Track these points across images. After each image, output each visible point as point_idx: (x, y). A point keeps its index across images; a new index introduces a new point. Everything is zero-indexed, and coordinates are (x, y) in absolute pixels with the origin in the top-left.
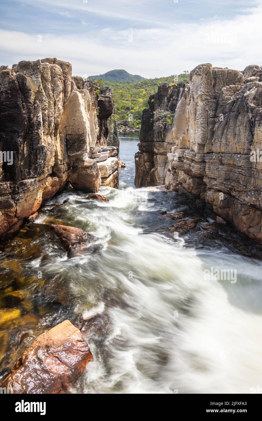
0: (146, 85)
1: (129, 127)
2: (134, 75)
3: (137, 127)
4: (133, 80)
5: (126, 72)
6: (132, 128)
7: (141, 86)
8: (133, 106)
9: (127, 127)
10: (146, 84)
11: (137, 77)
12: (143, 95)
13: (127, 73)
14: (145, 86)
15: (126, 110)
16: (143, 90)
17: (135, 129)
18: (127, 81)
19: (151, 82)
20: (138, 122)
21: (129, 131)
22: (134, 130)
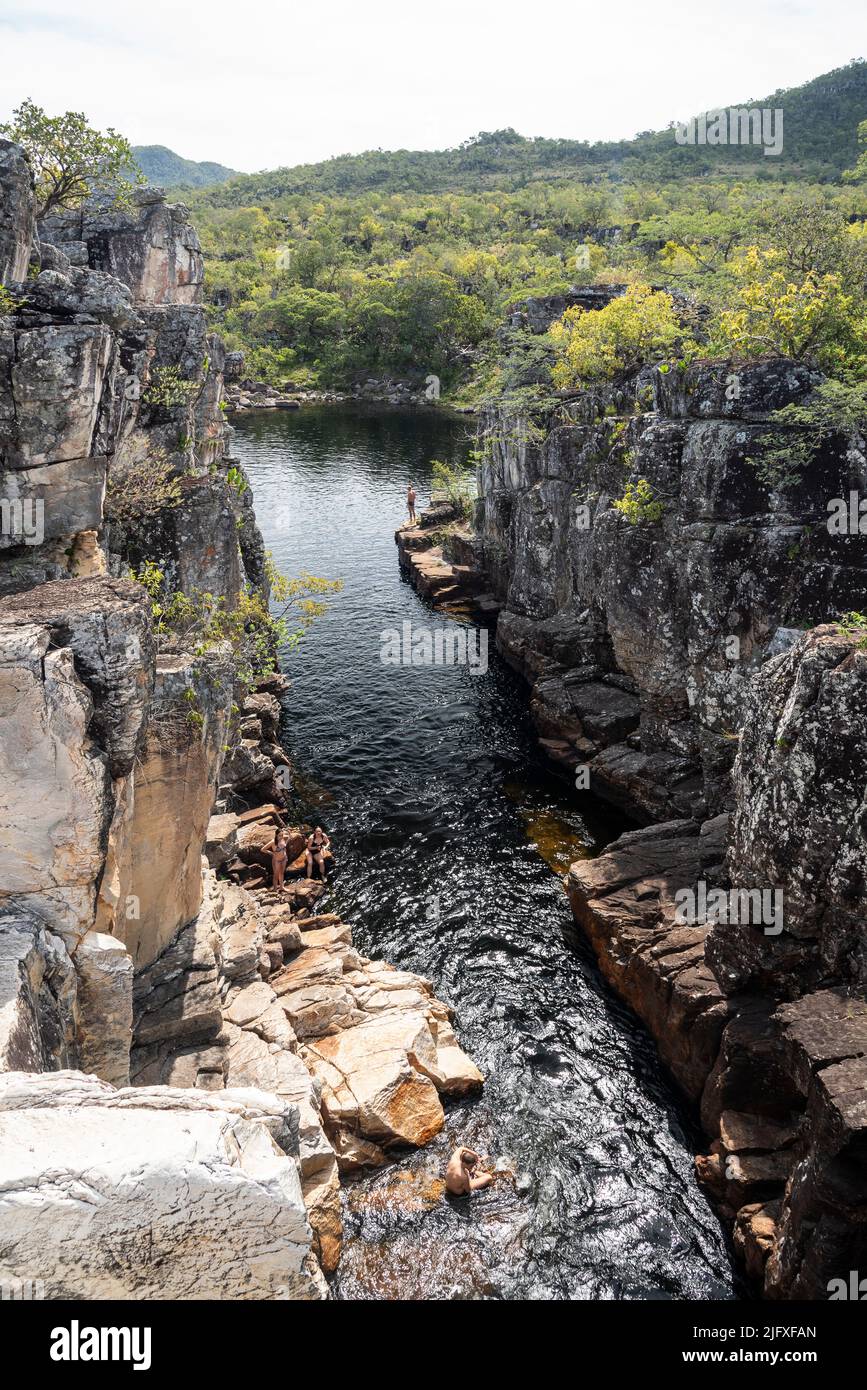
0: (251, 194)
1: (245, 386)
2: (198, 160)
3: (284, 381)
4: (197, 180)
5: (169, 153)
6: (262, 389)
7: (232, 198)
8: (248, 281)
9: (236, 387)
10: (249, 189)
11: (211, 168)
12: (263, 231)
13: (175, 155)
14: (247, 196)
15: (216, 304)
16: (254, 209)
17: (275, 396)
18: (178, 183)
19: (265, 181)
20: (283, 359)
21: (248, 406)
22: (272, 402)
